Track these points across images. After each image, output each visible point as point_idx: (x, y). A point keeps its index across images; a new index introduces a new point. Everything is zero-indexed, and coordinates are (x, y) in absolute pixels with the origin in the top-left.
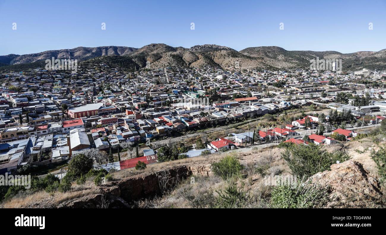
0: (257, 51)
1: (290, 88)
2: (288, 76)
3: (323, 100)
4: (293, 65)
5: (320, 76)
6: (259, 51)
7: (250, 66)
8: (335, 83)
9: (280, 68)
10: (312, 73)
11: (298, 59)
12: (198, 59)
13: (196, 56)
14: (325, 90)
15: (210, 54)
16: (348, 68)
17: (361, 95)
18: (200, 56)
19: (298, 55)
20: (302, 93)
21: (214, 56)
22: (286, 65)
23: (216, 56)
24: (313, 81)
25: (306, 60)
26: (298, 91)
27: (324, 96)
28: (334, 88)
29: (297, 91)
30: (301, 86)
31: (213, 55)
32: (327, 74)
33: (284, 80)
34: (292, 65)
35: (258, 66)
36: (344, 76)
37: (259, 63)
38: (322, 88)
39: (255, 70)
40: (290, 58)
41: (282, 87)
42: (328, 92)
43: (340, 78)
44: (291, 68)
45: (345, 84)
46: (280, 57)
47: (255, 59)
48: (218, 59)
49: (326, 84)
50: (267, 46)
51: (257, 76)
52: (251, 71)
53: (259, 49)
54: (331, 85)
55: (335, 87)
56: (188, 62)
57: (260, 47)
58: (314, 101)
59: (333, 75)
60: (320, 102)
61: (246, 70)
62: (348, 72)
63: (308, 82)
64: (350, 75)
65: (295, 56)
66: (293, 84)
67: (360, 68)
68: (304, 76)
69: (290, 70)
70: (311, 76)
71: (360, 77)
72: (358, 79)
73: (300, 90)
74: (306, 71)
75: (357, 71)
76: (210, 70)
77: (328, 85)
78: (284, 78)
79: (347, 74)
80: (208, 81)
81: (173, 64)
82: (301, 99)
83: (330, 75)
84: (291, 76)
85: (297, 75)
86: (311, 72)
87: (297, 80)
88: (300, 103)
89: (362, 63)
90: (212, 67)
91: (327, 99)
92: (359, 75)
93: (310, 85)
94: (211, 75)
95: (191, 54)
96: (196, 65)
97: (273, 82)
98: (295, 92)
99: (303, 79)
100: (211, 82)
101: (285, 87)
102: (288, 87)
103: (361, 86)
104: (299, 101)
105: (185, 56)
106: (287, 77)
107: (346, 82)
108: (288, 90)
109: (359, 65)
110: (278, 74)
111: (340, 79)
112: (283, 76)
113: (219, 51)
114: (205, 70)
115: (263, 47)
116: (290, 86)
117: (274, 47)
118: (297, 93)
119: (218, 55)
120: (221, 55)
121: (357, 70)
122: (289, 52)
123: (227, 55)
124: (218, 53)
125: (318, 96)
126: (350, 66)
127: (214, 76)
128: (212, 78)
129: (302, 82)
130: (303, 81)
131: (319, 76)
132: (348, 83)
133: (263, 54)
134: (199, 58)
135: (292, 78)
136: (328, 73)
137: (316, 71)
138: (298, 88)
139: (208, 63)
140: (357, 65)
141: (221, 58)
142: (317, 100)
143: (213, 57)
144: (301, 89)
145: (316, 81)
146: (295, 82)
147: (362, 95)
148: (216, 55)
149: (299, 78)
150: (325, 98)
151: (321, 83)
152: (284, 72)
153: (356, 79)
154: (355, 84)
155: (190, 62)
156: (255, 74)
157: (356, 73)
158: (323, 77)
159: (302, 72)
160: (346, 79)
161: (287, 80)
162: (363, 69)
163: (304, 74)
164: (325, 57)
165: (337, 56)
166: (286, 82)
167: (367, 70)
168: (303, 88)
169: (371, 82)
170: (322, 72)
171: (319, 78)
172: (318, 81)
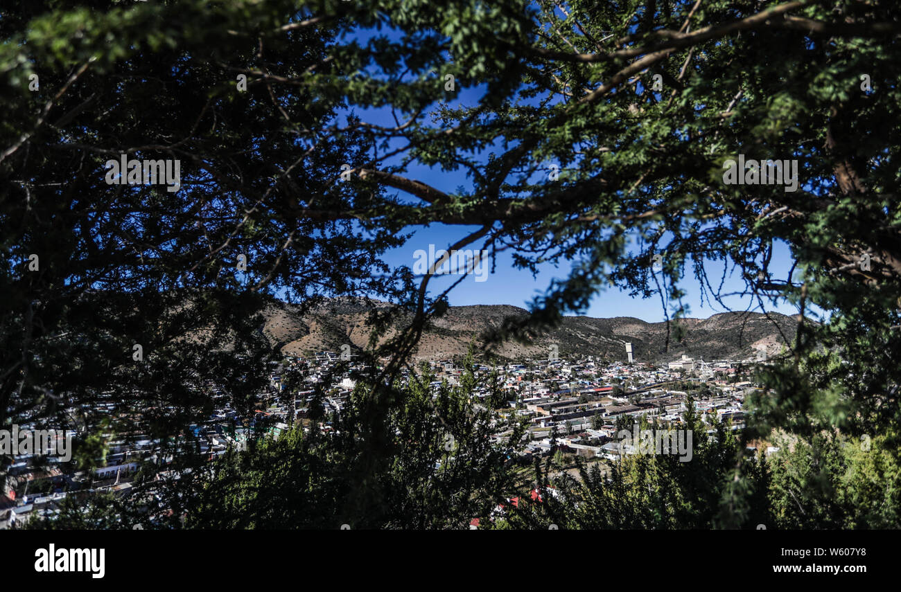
0: (467, 317)
1: (526, 407)
2: (525, 378)
3: (593, 436)
4: (543, 349)
5: (599, 375)
6: (472, 315)
7: (438, 354)
8: (629, 391)
9: (512, 357)
10: (583, 368)
12: (308, 332)
13: (302, 324)
14: (604, 411)
15: (342, 320)
16: (660, 355)
17: (675, 418)
18: (313, 325)
20: (551, 422)
21: (352, 326)
22: (527, 350)
24: (580, 389)
25: (577, 337)
26: (542, 415)
27: (598, 425)
28: (623, 404)
29: (540, 415)
30: (552, 402)
31: (348, 323)
32: (614, 369)
33: (515, 387)
34: (539, 351)
35: (459, 353)
36: (648, 374)
37: (461, 346)
38: (597, 405)
39: (448, 363)
40: (543, 333)
41: (507, 408)
42: (611, 414)
43: (640, 378)
44: (538, 357)
45: (647, 393)
47: (456, 334)
49: (606, 394)
50: (491, 304)
51: (452, 378)
52: (439, 365)
53: (472, 310)
54: (618, 396)
55: (626, 400)
56: (277, 340)
57: (474, 307)
58: (572, 442)
59: (626, 373)
60: (585, 443)
61: (429, 365)
62: (657, 363)
63: (568, 393)
64: (661, 370)
66: (535, 398)
67: (681, 353)
68: (561, 377)
69: (535, 363)
70: (578, 376)
71: (677, 375)
72: (675, 379)
73: (548, 413)
74: (571, 364)
76: (332, 363)
77: (611, 397)
78: (515, 384)
79: (655, 369)
81: (227, 346)
82: (542, 438)
83: (620, 371)
84: (531, 378)
85: (544, 375)
86: (581, 366)
87: (546, 387)
88: (538, 450)
89: (684, 343)
91: (602, 433)
92: (677, 371)
93: (571, 399)
95: (288, 320)
96: (297, 349)
98: (533, 420)
99: (558, 385)
101: (513, 405)
102: (521, 406)
103: (677, 396)
104: (537, 443)
105: (271, 323)
106: (522, 379)
107: (652, 386)
108: (519, 414)
109: (679, 348)
110: (504, 374)
111: (640, 382)
112: (513, 379)
114: (318, 364)
115: (481, 306)
116: (524, 404)
117: (506, 306)
118: (538, 422)
119: (362, 324)
121: (675, 359)
124: (363, 319)
125: (584, 426)
126: (665, 350)
129: (555, 391)
130: (559, 389)
131: (597, 376)
132: (654, 391)
133: (481, 324)
134: (311, 330)
135: (535, 383)
136: (617, 368)
137: (592, 364)
138: (543, 407)
140: (676, 347)
142: (579, 438)
143: (348, 330)
144: (550, 410)
145: (587, 389)
146: (540, 391)
148: (358, 323)
149: (549, 382)
150: (600, 431)
151: (596, 394)
152: (520, 367)
153: (671, 379)
154: (667, 391)
155: (283, 340)
156: (448, 373)
157: (672, 365)
158: (604, 378)
159: (562, 367)
160: (651, 381)
161: (522, 389)
162: (684, 357)
163: (567, 370)
164: (616, 331)
165: (639, 328)
166: (519, 392)
167: (690, 359)
168: (555, 406)
169: (697, 384)
170: (605, 364)
171: (597, 380)
172: (591, 388)
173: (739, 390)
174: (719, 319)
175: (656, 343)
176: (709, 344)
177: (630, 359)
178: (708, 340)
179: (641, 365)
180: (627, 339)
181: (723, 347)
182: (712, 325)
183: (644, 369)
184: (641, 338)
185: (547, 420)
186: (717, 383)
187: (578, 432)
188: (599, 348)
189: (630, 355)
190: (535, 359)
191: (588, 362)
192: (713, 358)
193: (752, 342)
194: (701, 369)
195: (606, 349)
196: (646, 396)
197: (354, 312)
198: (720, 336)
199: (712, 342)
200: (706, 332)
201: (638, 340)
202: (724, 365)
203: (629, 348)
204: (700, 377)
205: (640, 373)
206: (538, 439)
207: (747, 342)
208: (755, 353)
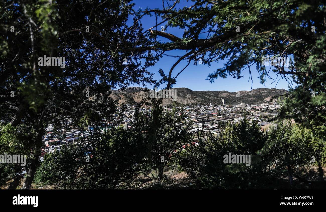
1: (190, 119)
2: (190, 111)
3: (211, 127)
4: (195, 102)
5: (213, 109)
8: (223, 114)
9: (185, 104)
10: (208, 107)
11: (200, 97)
12: (121, 99)
13: (119, 96)
14: (214, 120)
15: (131, 94)
16: (233, 103)
18: (122, 97)
19: (201, 94)
21: (134, 96)
22: (190, 102)
23: (136, 96)
24: (207, 113)
25: (206, 97)
27: (212, 124)
29: (194, 121)
30: (198, 117)
32: (218, 107)
33: (187, 113)
34: (194, 102)
35: (168, 103)
36: (229, 109)
37: (169, 101)
38: (212, 118)
39: (166, 107)
40: (195, 97)
41: (184, 119)
42: (216, 121)
43: (227, 110)
44: (194, 104)
45: (228, 114)
46: (188, 96)
48: (138, 98)
49: (215, 115)
50: (178, 88)
54: (219, 115)
55: (222, 117)
58: (204, 129)
59: (222, 108)
60: (208, 129)
62: (232, 105)
63: (203, 115)
64: (233, 107)
65: (199, 95)
66: (193, 116)
68: (201, 110)
69: (193, 106)
71: (239, 109)
72: (238, 110)
73: (197, 121)
74: (204, 106)
76: (129, 108)
77: (217, 116)
79: (231, 107)
80: (124, 117)
82: (195, 128)
83: (220, 108)
84: (191, 110)
85: (196, 109)
87: (196, 113)
88: (193, 131)
89: (242, 99)
90: (131, 105)
91: (214, 126)
92: (239, 108)
93: (204, 117)
94: (128, 112)
95: (114, 95)
97: (178, 115)
99: (200, 112)
100: (127, 118)
101: (186, 119)
103: (238, 115)
104: (193, 129)
107: (230, 112)
108: (188, 121)
111: (226, 111)
112: (186, 111)
113: (139, 92)
117: (183, 88)
118: (194, 123)
119: (137, 95)
120: (140, 95)
121: (238, 104)
122: (195, 92)
123: (144, 95)
124: (138, 94)
125: (208, 124)
126: (235, 101)
127: (130, 113)
128: (129, 115)
129: (199, 114)
130: (200, 114)
131: (213, 110)
132: (231, 114)
134: (122, 98)
135: (192, 112)
138: (195, 119)
139: (128, 102)
140: (239, 100)
141: (140, 97)
142: (206, 128)
143: (133, 97)
146: (194, 114)
149: (197, 112)
151: (212, 115)
152: (188, 107)
153: (236, 110)
154: (235, 114)
157: (237, 106)
158: (215, 110)
159: (201, 107)
160: (230, 111)
161: (189, 114)
162: (241, 103)
163: (203, 108)
164: (219, 95)
165: (227, 94)
166: (188, 115)
167: (243, 104)
168: (199, 119)
169: (245, 112)
170: (215, 106)
171: (212, 111)
172: (210, 113)
173: (259, 113)
174: (255, 91)
175: (232, 99)
176: (250, 99)
177: (224, 104)
178: (250, 98)
179: (227, 106)
180: (223, 98)
181: (255, 100)
182: (252, 93)
183: (228, 107)
184: (228, 97)
185: (197, 123)
186: (252, 111)
187: (206, 126)
188: (213, 101)
189: (224, 103)
190: (193, 105)
191: (210, 105)
192: (251, 103)
193: (265, 98)
194: (247, 107)
195: (216, 101)
196: (228, 115)
197: (135, 92)
198: (254, 96)
200: (250, 95)
201: (227, 98)
202: (255, 105)
203: (223, 100)
204: (246, 109)
205: (227, 109)
206: (194, 128)
207: (263, 98)
208: (265, 102)
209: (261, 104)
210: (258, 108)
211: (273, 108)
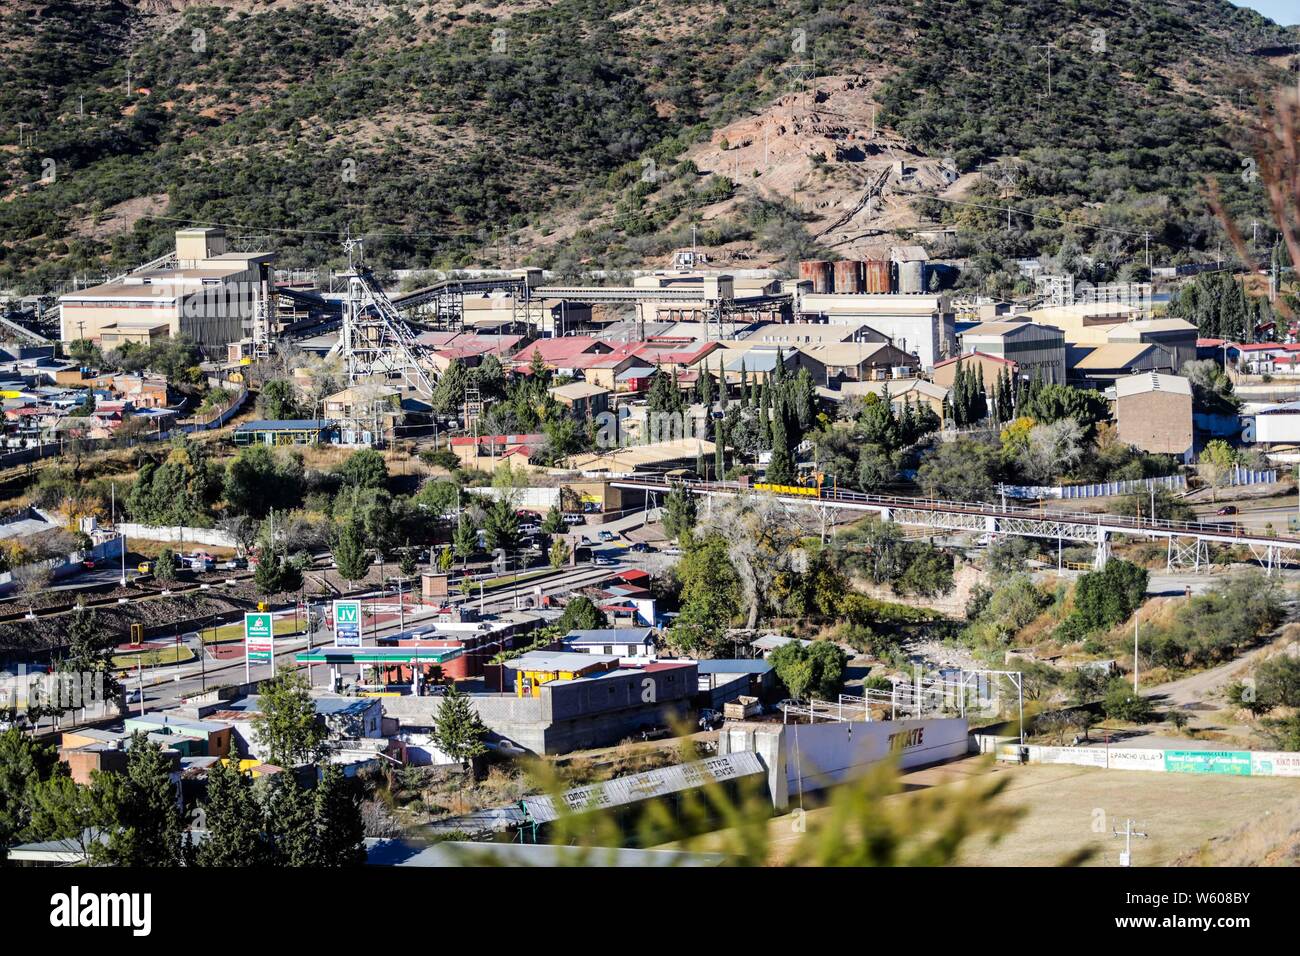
17: (200, 732)
67: (132, 213)
71: (144, 392)
72: (128, 426)
75: (97, 274)
89: (151, 128)
92: (133, 360)
103: (177, 564)
109: (110, 170)
121: (91, 263)
140: (80, 155)
147: (217, 724)
153: (98, 431)
154: (87, 525)
162: (191, 244)
167: (238, 263)
169: (321, 464)
173: (632, 501)
176: (369, 133)
178: (363, 99)
186: (466, 453)
192: (402, 249)
193: (698, 124)
194: (339, 342)
199: (395, 120)
202: (499, 308)
204: (333, 413)
207: (659, 127)
208: (718, 214)
209: (645, 281)
210: (601, 377)
211: (911, 364)
